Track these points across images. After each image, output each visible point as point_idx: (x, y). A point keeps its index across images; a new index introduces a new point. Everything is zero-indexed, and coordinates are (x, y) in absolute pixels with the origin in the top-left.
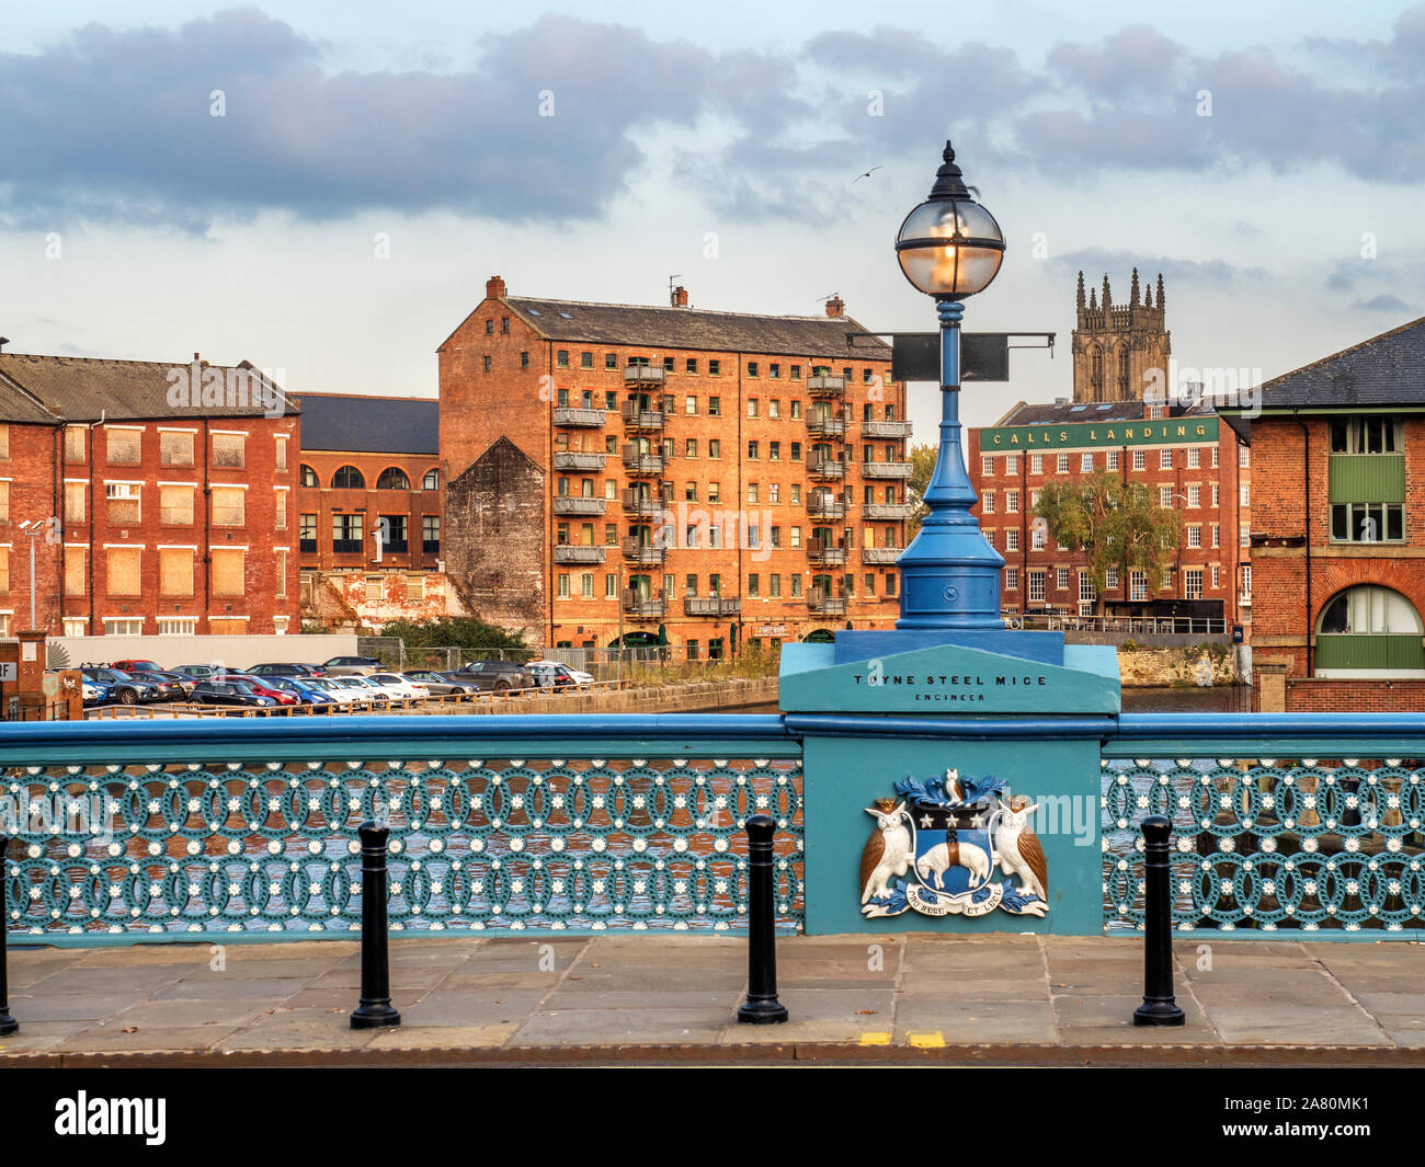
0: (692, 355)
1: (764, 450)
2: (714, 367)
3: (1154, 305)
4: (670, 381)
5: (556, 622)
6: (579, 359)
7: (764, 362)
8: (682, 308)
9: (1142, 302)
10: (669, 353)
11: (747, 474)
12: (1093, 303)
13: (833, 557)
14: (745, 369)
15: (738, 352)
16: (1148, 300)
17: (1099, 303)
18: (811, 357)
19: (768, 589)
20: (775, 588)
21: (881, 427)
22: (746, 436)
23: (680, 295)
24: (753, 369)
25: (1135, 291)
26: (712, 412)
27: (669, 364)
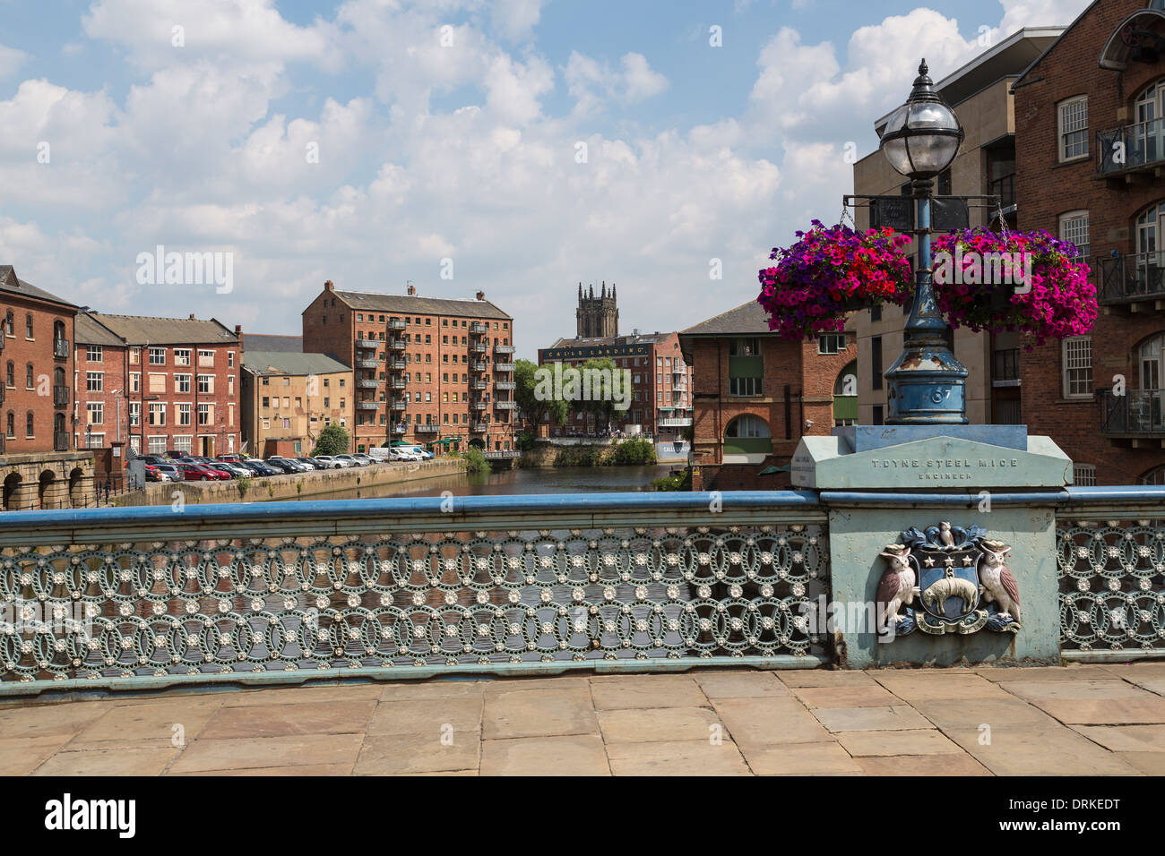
0: (418, 316)
1: (450, 359)
2: (428, 322)
3: (612, 297)
4: (408, 327)
5: (357, 436)
6: (367, 318)
7: (450, 320)
8: (414, 295)
9: (607, 296)
10: (408, 316)
11: (443, 370)
12: (585, 296)
13: (480, 406)
14: (441, 323)
15: (438, 315)
16: (609, 296)
17: (588, 297)
18: (471, 318)
19: (452, 421)
20: (455, 420)
21: (502, 349)
22: (442, 353)
23: (411, 290)
24: (445, 323)
25: (603, 291)
26: (427, 341)
27: (408, 320)
